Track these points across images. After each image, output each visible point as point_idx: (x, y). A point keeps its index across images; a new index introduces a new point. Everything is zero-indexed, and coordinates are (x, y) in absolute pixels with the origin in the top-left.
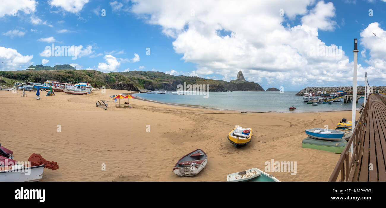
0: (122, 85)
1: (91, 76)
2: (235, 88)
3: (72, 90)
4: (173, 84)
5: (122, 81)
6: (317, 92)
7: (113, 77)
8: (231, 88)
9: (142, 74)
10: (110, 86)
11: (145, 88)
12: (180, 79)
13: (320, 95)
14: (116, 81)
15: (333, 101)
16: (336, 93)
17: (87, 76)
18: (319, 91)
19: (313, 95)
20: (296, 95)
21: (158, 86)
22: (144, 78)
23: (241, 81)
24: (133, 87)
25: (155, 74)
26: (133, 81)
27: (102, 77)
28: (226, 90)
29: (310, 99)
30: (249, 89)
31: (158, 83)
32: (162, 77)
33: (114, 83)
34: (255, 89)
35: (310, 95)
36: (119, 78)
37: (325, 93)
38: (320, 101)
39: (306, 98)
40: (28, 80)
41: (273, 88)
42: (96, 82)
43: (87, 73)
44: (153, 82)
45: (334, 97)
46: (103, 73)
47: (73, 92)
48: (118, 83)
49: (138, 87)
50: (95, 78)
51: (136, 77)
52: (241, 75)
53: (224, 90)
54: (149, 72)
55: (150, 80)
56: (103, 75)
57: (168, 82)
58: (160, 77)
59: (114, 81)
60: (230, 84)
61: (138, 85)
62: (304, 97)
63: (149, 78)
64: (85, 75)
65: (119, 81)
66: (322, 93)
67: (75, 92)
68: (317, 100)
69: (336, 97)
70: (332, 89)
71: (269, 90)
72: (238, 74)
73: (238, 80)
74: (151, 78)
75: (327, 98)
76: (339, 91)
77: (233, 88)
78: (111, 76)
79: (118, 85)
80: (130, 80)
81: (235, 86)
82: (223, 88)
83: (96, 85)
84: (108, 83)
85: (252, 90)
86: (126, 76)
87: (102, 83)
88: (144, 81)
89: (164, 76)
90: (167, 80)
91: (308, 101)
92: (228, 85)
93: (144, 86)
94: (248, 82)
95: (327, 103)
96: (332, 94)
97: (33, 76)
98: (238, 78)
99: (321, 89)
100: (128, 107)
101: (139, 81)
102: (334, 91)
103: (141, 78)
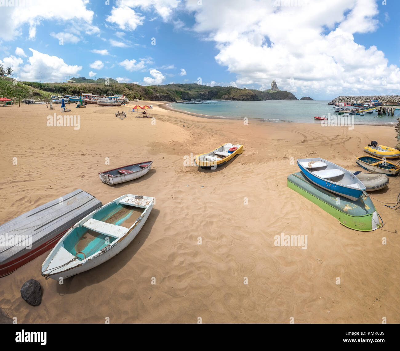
0: (159, 97)
1: (130, 89)
2: (269, 97)
3: (104, 102)
4: (208, 94)
5: (159, 93)
6: (350, 102)
7: (151, 89)
8: (265, 97)
9: (180, 86)
10: (149, 98)
11: (183, 98)
12: (216, 89)
13: (353, 105)
14: (153, 93)
15: (367, 113)
16: (369, 103)
17: (126, 89)
18: (352, 101)
19: (345, 105)
20: (328, 104)
21: (194, 96)
22: (182, 90)
23: (275, 90)
24: (170, 98)
25: (192, 86)
26: (171, 93)
27: (141, 89)
28: (260, 99)
29: (341, 109)
30: (282, 98)
31: (195, 94)
32: (199, 88)
33: (152, 95)
34: (289, 98)
35: (342, 104)
36: (157, 90)
37: (358, 102)
38: (352, 111)
39: (338, 107)
40: (65, 92)
41: (307, 98)
42: (135, 94)
43: (127, 86)
44: (189, 93)
45: (368, 108)
46: (142, 86)
47: (106, 104)
48: (156, 95)
49: (175, 98)
50: (134, 91)
51: (174, 89)
52: (274, 84)
53: (258, 99)
54: (186, 84)
55: (187, 91)
56: (142, 88)
57: (204, 92)
58: (197, 88)
59: (151, 93)
60: (264, 93)
61: (175, 96)
62: (334, 106)
63: (186, 89)
64: (125, 88)
65: (156, 93)
66: (355, 102)
67: (107, 104)
68: (349, 110)
69: (370, 108)
70: (367, 98)
71: (303, 99)
72: (272, 84)
73: (272, 89)
74: (189, 90)
75: (360, 108)
76: (373, 101)
77: (268, 98)
78: (149, 89)
79: (156, 97)
80: (168, 92)
81: (269, 95)
82: (257, 97)
83: (136, 97)
84: (146, 95)
85: (286, 99)
86: (164, 89)
87: (140, 95)
88: (181, 93)
89: (200, 87)
90: (202, 91)
91: (338, 111)
92: (262, 94)
93: (181, 97)
94: (281, 91)
95: (359, 114)
96: (366, 104)
97: (71, 89)
98: (272, 88)
99: (354, 98)
100: (146, 117)
101: (177, 93)
102: (368, 100)
103: (179, 90)
